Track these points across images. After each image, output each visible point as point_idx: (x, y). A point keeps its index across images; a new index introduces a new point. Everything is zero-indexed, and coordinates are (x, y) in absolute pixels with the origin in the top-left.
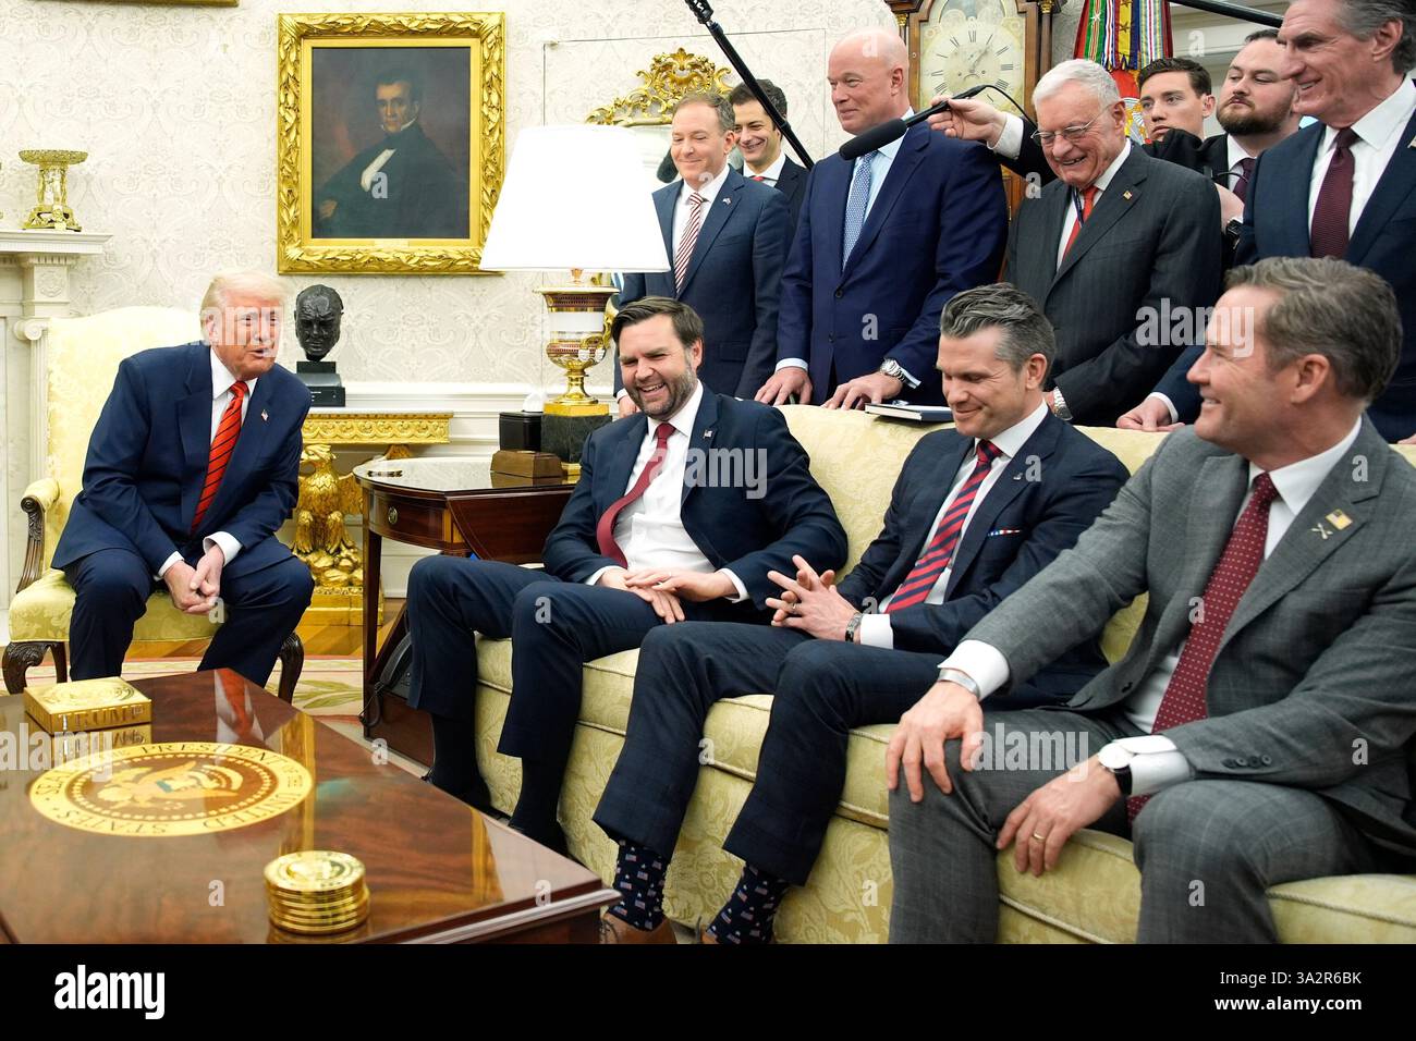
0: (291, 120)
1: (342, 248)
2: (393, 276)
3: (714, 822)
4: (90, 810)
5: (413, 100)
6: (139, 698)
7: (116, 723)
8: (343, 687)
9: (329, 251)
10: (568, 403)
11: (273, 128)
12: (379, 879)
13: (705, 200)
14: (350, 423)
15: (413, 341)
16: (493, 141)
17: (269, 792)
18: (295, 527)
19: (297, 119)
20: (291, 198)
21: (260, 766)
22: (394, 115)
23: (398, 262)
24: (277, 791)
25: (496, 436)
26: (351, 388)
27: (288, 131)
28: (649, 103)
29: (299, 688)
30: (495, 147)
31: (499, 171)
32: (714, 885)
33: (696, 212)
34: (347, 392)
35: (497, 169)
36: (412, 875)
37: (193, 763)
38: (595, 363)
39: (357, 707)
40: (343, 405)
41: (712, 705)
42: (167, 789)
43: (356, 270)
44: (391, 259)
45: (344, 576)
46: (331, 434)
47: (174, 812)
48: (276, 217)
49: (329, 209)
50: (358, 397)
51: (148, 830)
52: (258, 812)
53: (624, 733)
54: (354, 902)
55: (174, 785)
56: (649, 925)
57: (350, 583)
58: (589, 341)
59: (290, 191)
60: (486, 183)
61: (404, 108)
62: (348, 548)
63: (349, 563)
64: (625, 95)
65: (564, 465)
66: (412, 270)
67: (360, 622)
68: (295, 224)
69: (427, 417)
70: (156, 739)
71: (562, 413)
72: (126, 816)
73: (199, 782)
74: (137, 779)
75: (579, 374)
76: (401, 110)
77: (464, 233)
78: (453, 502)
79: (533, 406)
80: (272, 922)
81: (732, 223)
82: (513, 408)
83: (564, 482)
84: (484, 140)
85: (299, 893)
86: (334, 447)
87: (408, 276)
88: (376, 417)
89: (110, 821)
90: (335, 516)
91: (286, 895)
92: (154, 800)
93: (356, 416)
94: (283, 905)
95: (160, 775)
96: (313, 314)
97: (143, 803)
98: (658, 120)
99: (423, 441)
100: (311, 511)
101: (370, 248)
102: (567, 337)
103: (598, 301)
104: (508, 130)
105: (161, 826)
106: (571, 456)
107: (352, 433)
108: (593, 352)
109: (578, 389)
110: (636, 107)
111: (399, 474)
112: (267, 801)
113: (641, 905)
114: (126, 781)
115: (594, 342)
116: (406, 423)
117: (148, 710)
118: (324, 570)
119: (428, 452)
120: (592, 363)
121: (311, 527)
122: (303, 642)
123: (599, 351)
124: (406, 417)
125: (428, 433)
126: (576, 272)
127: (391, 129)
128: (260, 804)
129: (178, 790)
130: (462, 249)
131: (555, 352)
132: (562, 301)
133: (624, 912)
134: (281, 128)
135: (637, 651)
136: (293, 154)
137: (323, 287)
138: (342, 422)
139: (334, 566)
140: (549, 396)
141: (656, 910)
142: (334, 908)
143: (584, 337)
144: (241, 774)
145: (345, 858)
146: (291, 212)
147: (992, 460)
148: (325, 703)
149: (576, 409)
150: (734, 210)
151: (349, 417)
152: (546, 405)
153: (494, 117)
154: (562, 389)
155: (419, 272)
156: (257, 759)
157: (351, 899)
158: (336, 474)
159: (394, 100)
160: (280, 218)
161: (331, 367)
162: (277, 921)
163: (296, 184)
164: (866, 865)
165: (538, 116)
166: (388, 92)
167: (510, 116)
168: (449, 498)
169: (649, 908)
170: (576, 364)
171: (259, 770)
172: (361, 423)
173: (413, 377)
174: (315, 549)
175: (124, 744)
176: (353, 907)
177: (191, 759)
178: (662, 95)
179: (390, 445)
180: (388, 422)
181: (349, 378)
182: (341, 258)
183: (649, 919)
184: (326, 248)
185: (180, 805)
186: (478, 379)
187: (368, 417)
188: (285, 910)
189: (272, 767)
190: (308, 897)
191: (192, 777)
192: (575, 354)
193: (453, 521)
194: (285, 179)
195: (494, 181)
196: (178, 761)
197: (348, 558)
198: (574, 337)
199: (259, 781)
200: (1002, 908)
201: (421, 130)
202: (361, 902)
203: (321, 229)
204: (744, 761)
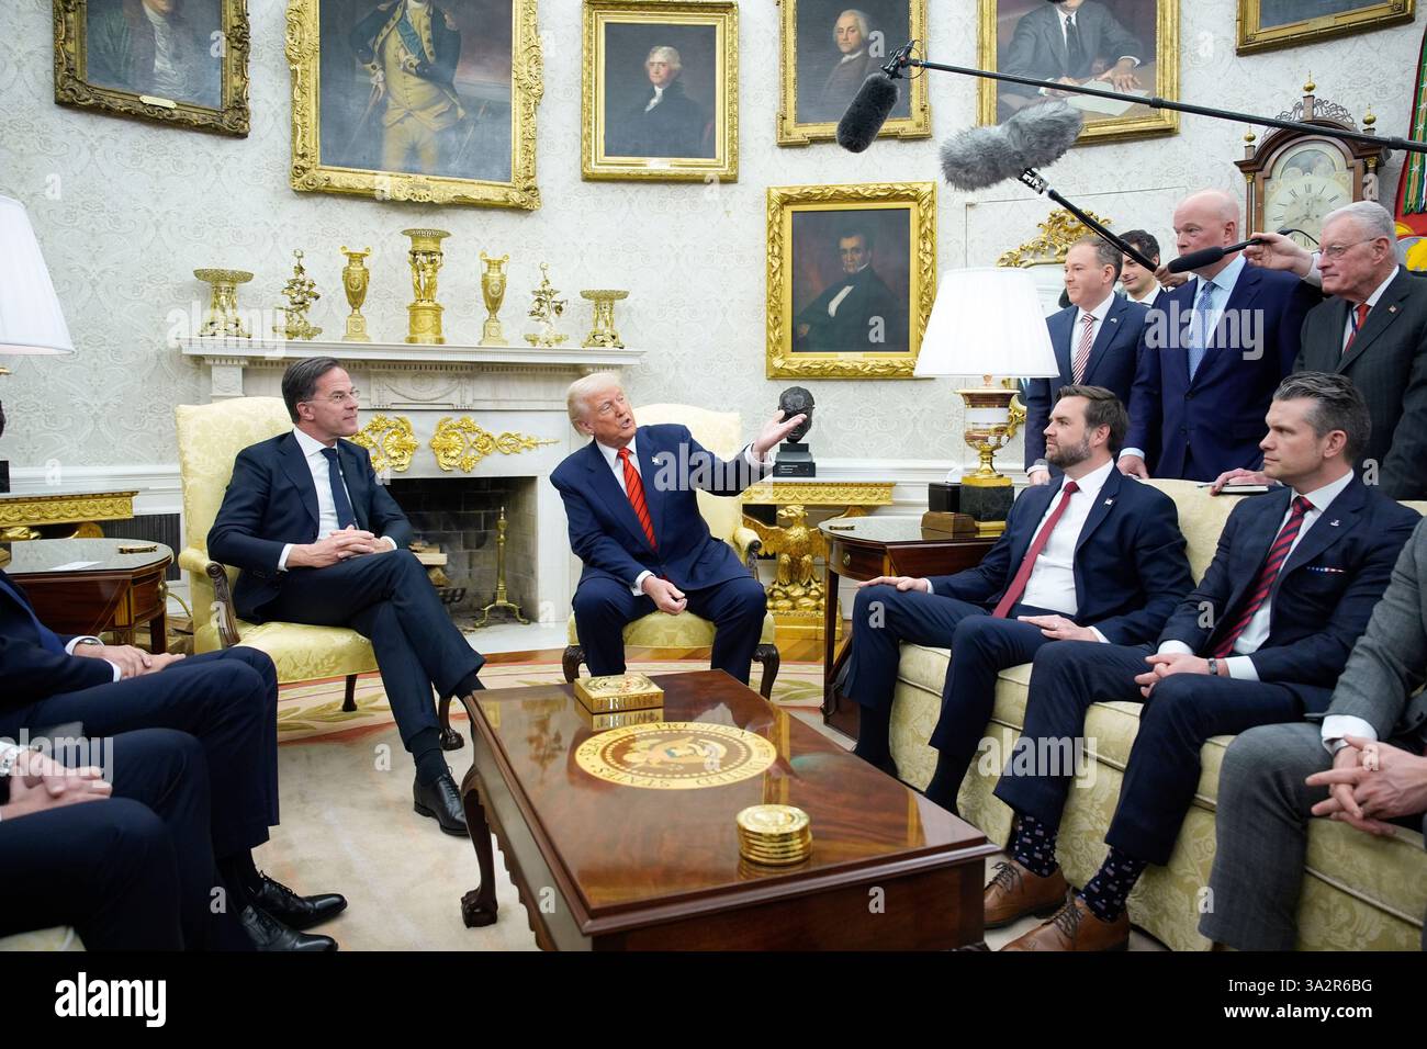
0: (776, 265)
1: (814, 359)
2: (852, 380)
3: (1085, 798)
4: (617, 768)
5: (867, 250)
6: (655, 689)
7: (638, 708)
8: (810, 685)
9: (804, 362)
10: (980, 476)
11: (763, 271)
12: (821, 828)
13: (1095, 319)
14: (818, 489)
15: (867, 428)
16: (927, 278)
17: (745, 761)
18: (778, 565)
19: (781, 264)
20: (777, 323)
21: (741, 742)
22: (853, 260)
23: (855, 369)
24: (751, 760)
25: (926, 500)
26: (819, 463)
27: (774, 274)
28: (1047, 247)
29: (776, 685)
30: (928, 283)
31: (932, 301)
32: (1082, 848)
33: (1088, 330)
34: (817, 465)
35: (930, 299)
36: (843, 826)
37: (691, 738)
38: (1001, 447)
39: (819, 701)
40: (814, 476)
41: (1088, 706)
42: (672, 755)
43: (824, 376)
44: (850, 367)
45: (813, 603)
46: (804, 497)
47: (677, 773)
48: (765, 337)
49: (805, 329)
50: (826, 470)
51: (657, 784)
52: (735, 774)
53: (1021, 728)
54: (801, 843)
55: (677, 752)
56: (1045, 872)
57: (817, 608)
58: (997, 430)
59: (776, 318)
60: (922, 309)
61: (860, 255)
62: (817, 582)
63: (817, 593)
64: (1028, 242)
65: (977, 524)
66: (867, 375)
67: (823, 638)
68: (779, 341)
69: (876, 485)
70: (667, 719)
71: (975, 484)
72: (642, 773)
73: (695, 752)
74: (651, 747)
75: (989, 455)
76: (858, 257)
77: (906, 348)
78: (890, 550)
79: (953, 479)
80: (741, 855)
81: (1119, 337)
82: (940, 480)
83: (977, 536)
84: (921, 279)
85: (760, 834)
86: (807, 507)
87: (863, 380)
88: (838, 485)
89: (630, 776)
90: (807, 558)
91: (751, 835)
92: (662, 763)
93: (823, 484)
94: (748, 843)
95: (668, 745)
96: (792, 408)
97: (654, 764)
98: (1055, 260)
99: (874, 503)
100: (789, 554)
101: (834, 359)
102: (979, 427)
103: (1003, 400)
104: (939, 269)
105: (666, 782)
106: (982, 516)
107: (821, 496)
108: (999, 438)
109: (989, 467)
110: (1036, 251)
111: (852, 528)
112: (743, 767)
113: (1038, 856)
114: (644, 749)
115: (1000, 431)
116: (861, 489)
117: (661, 697)
118: (798, 598)
119: (877, 512)
120: (998, 446)
121: (789, 566)
122: (780, 652)
123: (1005, 438)
124: (860, 485)
125: (876, 497)
126: (987, 378)
127: (851, 270)
128: (738, 769)
129: (680, 756)
130: (904, 359)
131: (970, 439)
132: (975, 400)
133: (1027, 861)
134: (769, 271)
135: (1031, 664)
136: (778, 290)
137: (799, 388)
138: (813, 489)
139: (806, 595)
140: (966, 470)
141: (1051, 859)
142: (787, 846)
143: (993, 427)
144: (727, 747)
145: (796, 811)
146: (777, 333)
147: (1306, 512)
148: (796, 697)
149: (985, 480)
150: (1120, 326)
151: (818, 485)
152: (964, 478)
153: (928, 260)
154: (976, 464)
155: (871, 377)
156: (738, 737)
157: (799, 840)
158: (808, 527)
159: (853, 249)
160: (768, 337)
161: (805, 448)
162: (745, 854)
163: (780, 312)
164: (1203, 839)
165: (961, 259)
166: (848, 243)
167: (940, 258)
168: (888, 547)
169: (1045, 859)
170: (986, 447)
171: (739, 744)
172: (827, 489)
173: (867, 455)
174: (792, 582)
175: (644, 722)
176: (801, 846)
177: (691, 735)
178: (1057, 241)
179: (848, 506)
180: (847, 489)
181: (819, 456)
182: (814, 367)
183: (1046, 867)
184: (802, 359)
185: (682, 768)
186: (915, 457)
187: (832, 485)
188: (751, 846)
189: (748, 743)
190: (766, 837)
191: (690, 748)
192: (986, 439)
193: (891, 564)
194: (772, 309)
195: (927, 308)
196: (680, 735)
197: (816, 589)
198: (985, 427)
199: (738, 752)
200: (1307, 875)
201: (873, 271)
202: (805, 844)
203: (799, 345)
204: (1109, 751)
